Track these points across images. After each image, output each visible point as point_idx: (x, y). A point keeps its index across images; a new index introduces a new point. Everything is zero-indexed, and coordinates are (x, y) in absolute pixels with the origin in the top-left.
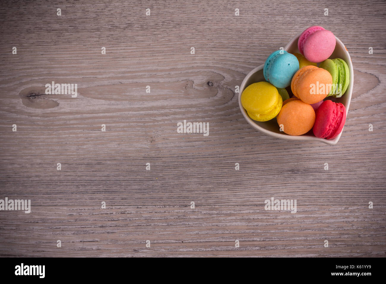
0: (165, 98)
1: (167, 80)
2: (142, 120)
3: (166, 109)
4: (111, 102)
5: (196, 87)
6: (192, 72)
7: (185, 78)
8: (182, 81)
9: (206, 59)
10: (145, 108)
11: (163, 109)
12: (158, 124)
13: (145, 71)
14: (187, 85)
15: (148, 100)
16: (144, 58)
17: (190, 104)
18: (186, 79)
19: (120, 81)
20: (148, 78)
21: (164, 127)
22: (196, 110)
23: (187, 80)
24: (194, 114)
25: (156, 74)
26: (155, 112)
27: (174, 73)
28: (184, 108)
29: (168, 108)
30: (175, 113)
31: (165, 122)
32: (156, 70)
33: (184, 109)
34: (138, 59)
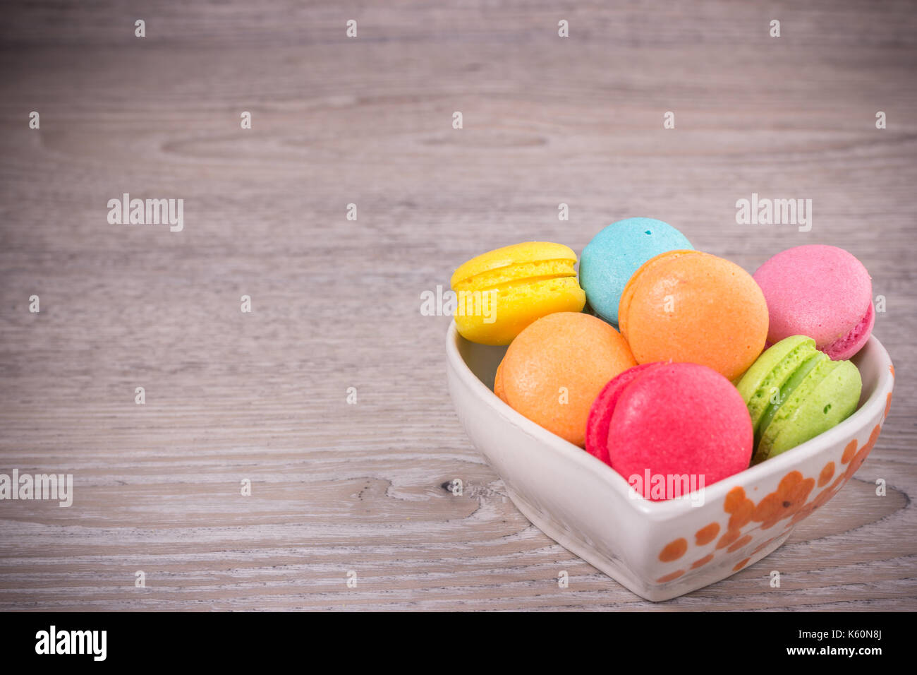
0: (279, 520)
1: (295, 477)
2: (176, 578)
3: (280, 547)
4: (65, 528)
5: (400, 495)
6: (385, 461)
7: (359, 474)
8: (349, 481)
9: (437, 432)
10: (196, 545)
11: (265, 546)
12: (237, 590)
13: (220, 457)
14: (366, 488)
15: (210, 526)
16: (223, 430)
17: (371, 535)
18: (365, 476)
19: (120, 478)
20: (225, 472)
21: (261, 596)
22: (397, 550)
23: (367, 478)
24: (388, 562)
25: (255, 465)
26: (231, 556)
27: (323, 462)
28: (347, 545)
29: (284, 547)
30: (311, 560)
31: (265, 584)
32: (262, 456)
33: (348, 548)
34: (203, 431)
